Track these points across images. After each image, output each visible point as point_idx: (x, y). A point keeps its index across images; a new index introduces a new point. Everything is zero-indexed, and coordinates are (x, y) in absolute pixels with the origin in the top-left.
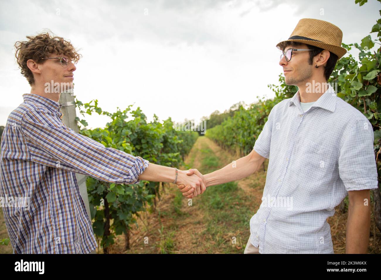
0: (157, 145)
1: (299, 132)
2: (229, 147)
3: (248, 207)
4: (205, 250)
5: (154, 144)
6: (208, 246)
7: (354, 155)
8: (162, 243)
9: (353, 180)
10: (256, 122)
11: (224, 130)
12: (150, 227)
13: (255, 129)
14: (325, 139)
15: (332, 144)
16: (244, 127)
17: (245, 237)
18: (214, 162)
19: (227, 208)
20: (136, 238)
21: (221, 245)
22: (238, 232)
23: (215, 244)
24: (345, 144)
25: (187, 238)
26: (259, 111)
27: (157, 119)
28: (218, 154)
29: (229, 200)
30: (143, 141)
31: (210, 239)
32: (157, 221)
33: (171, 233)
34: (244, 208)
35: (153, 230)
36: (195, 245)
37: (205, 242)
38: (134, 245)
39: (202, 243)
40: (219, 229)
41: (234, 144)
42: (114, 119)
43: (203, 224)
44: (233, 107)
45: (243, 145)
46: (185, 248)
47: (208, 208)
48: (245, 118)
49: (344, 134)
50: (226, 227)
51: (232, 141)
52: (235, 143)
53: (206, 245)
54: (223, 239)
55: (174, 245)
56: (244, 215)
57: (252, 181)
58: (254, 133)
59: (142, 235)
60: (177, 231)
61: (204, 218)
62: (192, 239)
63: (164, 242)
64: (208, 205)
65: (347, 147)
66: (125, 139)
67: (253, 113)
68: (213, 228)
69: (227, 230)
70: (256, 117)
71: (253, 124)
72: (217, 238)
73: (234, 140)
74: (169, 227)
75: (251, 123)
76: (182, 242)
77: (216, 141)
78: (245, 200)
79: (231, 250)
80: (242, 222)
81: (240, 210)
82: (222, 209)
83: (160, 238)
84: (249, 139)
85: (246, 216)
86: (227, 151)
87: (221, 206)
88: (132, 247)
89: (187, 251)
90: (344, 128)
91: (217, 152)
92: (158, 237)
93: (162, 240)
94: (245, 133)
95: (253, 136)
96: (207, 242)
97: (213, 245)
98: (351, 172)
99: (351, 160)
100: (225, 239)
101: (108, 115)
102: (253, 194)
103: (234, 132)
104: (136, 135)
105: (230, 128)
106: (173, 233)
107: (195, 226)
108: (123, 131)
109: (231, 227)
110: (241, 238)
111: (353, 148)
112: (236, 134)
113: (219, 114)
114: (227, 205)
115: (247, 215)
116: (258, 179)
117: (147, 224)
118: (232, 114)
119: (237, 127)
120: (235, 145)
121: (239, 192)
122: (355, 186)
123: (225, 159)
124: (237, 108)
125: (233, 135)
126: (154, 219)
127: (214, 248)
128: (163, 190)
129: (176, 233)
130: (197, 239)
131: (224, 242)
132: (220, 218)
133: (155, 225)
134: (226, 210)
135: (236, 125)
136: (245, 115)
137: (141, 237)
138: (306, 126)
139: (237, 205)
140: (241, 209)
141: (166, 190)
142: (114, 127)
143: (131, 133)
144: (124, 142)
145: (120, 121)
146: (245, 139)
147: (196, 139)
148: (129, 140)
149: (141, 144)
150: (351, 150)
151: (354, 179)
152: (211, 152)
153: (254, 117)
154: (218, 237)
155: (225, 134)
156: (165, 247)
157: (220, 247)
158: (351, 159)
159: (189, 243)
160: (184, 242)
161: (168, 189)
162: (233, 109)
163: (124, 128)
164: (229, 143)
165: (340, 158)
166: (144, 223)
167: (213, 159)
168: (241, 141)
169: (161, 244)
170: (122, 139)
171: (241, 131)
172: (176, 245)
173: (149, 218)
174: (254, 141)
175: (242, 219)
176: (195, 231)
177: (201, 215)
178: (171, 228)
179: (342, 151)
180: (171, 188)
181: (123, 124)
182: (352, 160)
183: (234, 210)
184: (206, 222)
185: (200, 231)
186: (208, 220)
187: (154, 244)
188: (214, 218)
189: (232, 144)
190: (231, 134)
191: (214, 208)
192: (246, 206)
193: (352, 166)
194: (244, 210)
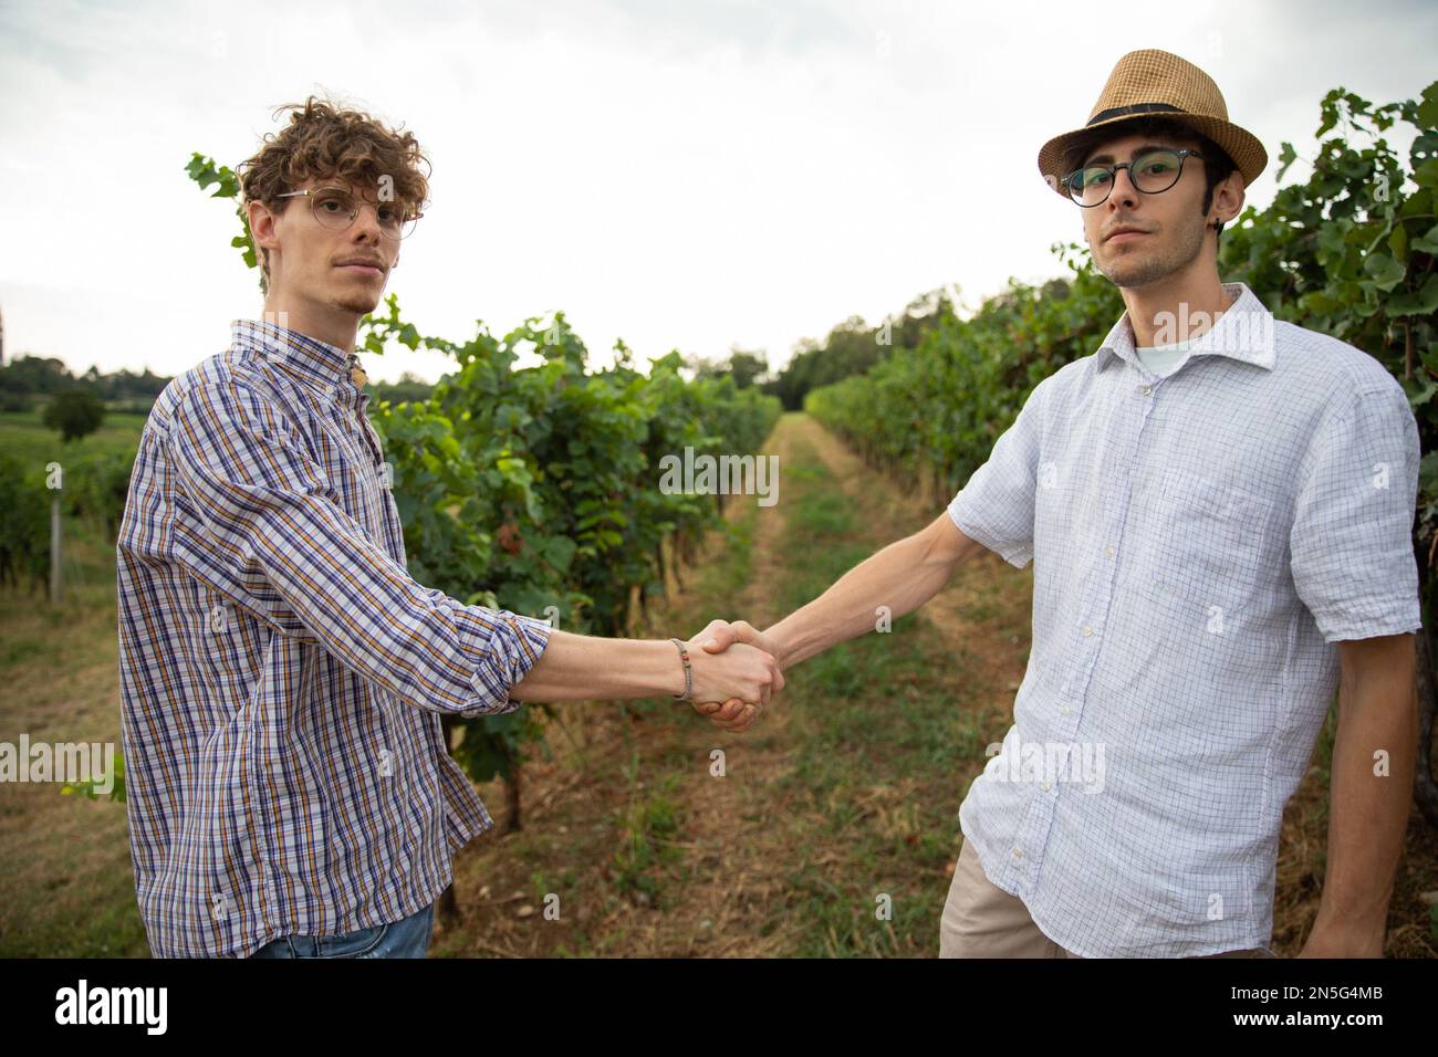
0: (624, 460)
1: (1145, 449)
2: (892, 459)
3: (950, 693)
4: (788, 843)
5: (613, 457)
6: (799, 830)
7: (1344, 515)
8: (636, 812)
9: (1342, 605)
10: (997, 378)
11: (877, 395)
12: (593, 754)
13: (995, 403)
14: (1242, 465)
15: (1271, 480)
16: (951, 391)
17: (933, 803)
18: (836, 517)
19: (875, 693)
20: (543, 792)
21: (845, 828)
22: (910, 783)
23: (822, 826)
24: (1313, 477)
25: (725, 799)
26: (1012, 336)
27: (626, 359)
28: (851, 486)
29: (884, 665)
30: (575, 448)
31: (806, 805)
32: (618, 734)
33: (668, 778)
34: (937, 696)
35: (604, 767)
36: (753, 824)
37: (790, 815)
38: (536, 814)
39: (777, 820)
40: (842, 771)
41: (912, 451)
42: (465, 364)
43: (785, 749)
44: (915, 305)
45: (946, 461)
46: (715, 833)
47: (804, 692)
48: (956, 356)
49: (1315, 443)
50: (865, 765)
51: (906, 440)
52: (917, 447)
53: (792, 827)
54: (854, 808)
55: (677, 820)
56: (935, 724)
57: (973, 597)
58: (990, 418)
59: (566, 781)
60: (691, 771)
61: (788, 728)
62: (744, 802)
63: (641, 810)
64: (805, 679)
65: (1321, 490)
66: (509, 445)
67: (990, 341)
68: (821, 767)
69: (869, 777)
70: (998, 358)
71: (985, 384)
72: (833, 805)
73: (914, 437)
74: (663, 757)
75: (980, 380)
76: (707, 811)
77: (847, 436)
78: (943, 667)
79: (879, 848)
80: (925, 750)
81: (919, 705)
82: (854, 696)
83: (629, 794)
84: (969, 439)
85: (941, 728)
86: (886, 476)
87: (851, 686)
88: (528, 820)
89: (721, 844)
90: (1314, 422)
91: (849, 476)
92: (623, 791)
93: (635, 802)
94: (957, 416)
95: (986, 428)
96: (796, 814)
97: (816, 826)
98: (1332, 576)
99: (1330, 534)
100: (861, 809)
101: (443, 349)
102: (972, 647)
103: (915, 407)
104: (547, 427)
105: (902, 390)
106: (674, 777)
107: (755, 757)
108: (500, 411)
109: (884, 766)
110: (917, 807)
111: (1342, 492)
112: (922, 413)
113: (861, 330)
114: (875, 682)
115: (945, 722)
116: (996, 591)
117: (581, 742)
118: (909, 333)
119: (928, 387)
120: (915, 457)
121: (923, 637)
122: (1346, 625)
123: (878, 506)
124: (932, 309)
125: (908, 415)
126: (607, 723)
127: (820, 838)
128: (644, 615)
129: (687, 777)
130: (762, 802)
131: (857, 818)
132: (847, 732)
133: (611, 746)
134: (870, 703)
135: (923, 379)
136: (957, 347)
137: (560, 787)
138: (1169, 425)
139: (913, 682)
140: (923, 701)
141: (655, 618)
142: (467, 395)
143: (527, 420)
144: (504, 453)
145: (486, 374)
146: (956, 436)
147: (771, 426)
148: (521, 447)
149: (568, 458)
150: (1332, 499)
151: (1343, 600)
152: (826, 476)
153: (993, 357)
154: (837, 800)
155: (881, 410)
156: (644, 825)
157: (840, 835)
158: (1334, 529)
159: (732, 817)
160: (715, 813)
161: (661, 613)
162: (917, 314)
163: (504, 399)
164: (894, 447)
165: (1294, 528)
166: (569, 736)
167: (831, 506)
168: (936, 443)
169: (630, 817)
170: (495, 440)
171: (939, 406)
172: (683, 821)
173: (589, 721)
174: (987, 448)
175: (926, 737)
176: (753, 775)
177: (779, 717)
178: (669, 760)
179: (1303, 502)
180: (672, 610)
181: (500, 383)
182: (1337, 534)
183: (899, 704)
184: (796, 743)
185: (772, 773)
186: (801, 737)
187: (605, 816)
188: (826, 730)
189: (904, 452)
190: (901, 414)
191: (826, 693)
192: (944, 691)
193: (1335, 557)
194: (936, 703)
